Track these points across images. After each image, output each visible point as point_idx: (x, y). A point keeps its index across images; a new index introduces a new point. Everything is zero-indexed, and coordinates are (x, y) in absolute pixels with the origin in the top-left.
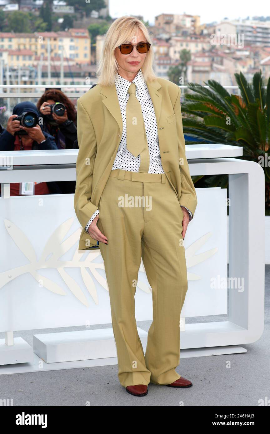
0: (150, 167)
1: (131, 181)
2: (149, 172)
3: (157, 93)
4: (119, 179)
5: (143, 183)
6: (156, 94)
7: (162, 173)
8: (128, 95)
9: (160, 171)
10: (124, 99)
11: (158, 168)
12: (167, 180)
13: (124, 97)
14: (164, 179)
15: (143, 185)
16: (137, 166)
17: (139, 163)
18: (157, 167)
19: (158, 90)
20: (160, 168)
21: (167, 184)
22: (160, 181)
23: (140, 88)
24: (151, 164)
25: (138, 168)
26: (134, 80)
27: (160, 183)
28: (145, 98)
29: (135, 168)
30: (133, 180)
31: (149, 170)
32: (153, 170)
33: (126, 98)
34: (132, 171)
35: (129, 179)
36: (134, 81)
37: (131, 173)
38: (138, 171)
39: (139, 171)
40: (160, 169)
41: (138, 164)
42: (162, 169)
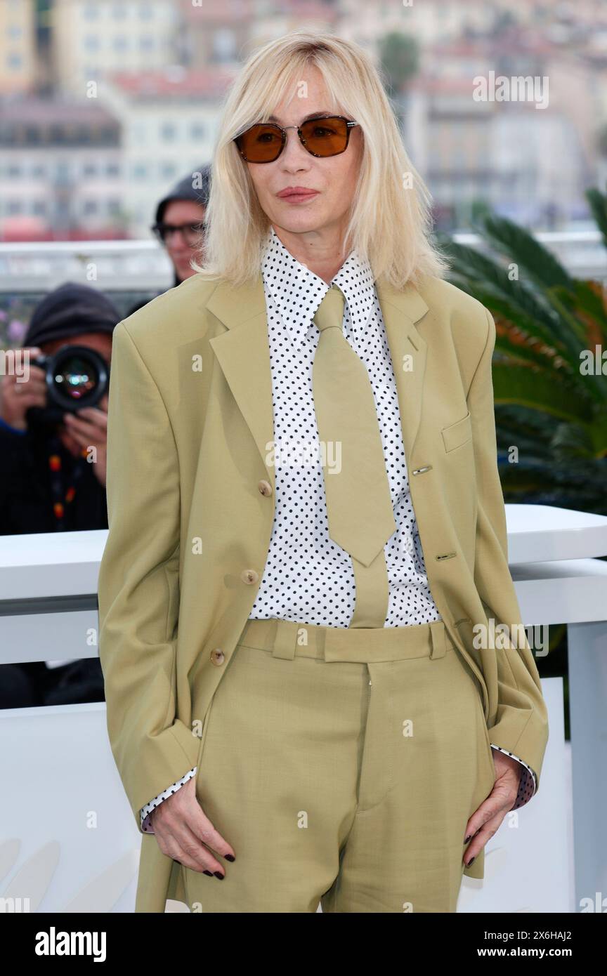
0: (391, 608)
1: (323, 660)
2: (387, 624)
3: (414, 332)
4: (275, 654)
5: (366, 664)
6: (409, 338)
7: (431, 620)
8: (313, 331)
9: (426, 614)
10: (298, 345)
11: (418, 606)
12: (449, 643)
13: (296, 335)
14: (440, 642)
15: (367, 672)
16: (343, 606)
17: (352, 596)
18: (416, 599)
19: (416, 324)
20: (425, 602)
21: (452, 656)
22: (426, 650)
23: (360, 307)
24: (394, 593)
25: (348, 612)
26: (337, 277)
27: (428, 658)
28: (371, 348)
29: (337, 613)
30: (330, 656)
31: (389, 616)
32: (402, 613)
33: (306, 342)
34: (324, 623)
35: (315, 656)
36: (339, 280)
37: (320, 634)
38: (347, 622)
39: (352, 622)
40: (426, 606)
41: (349, 600)
42: (432, 605)
